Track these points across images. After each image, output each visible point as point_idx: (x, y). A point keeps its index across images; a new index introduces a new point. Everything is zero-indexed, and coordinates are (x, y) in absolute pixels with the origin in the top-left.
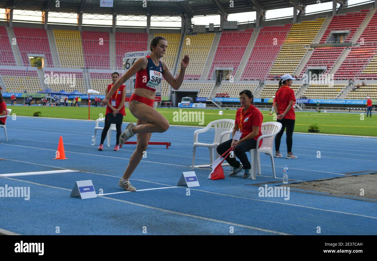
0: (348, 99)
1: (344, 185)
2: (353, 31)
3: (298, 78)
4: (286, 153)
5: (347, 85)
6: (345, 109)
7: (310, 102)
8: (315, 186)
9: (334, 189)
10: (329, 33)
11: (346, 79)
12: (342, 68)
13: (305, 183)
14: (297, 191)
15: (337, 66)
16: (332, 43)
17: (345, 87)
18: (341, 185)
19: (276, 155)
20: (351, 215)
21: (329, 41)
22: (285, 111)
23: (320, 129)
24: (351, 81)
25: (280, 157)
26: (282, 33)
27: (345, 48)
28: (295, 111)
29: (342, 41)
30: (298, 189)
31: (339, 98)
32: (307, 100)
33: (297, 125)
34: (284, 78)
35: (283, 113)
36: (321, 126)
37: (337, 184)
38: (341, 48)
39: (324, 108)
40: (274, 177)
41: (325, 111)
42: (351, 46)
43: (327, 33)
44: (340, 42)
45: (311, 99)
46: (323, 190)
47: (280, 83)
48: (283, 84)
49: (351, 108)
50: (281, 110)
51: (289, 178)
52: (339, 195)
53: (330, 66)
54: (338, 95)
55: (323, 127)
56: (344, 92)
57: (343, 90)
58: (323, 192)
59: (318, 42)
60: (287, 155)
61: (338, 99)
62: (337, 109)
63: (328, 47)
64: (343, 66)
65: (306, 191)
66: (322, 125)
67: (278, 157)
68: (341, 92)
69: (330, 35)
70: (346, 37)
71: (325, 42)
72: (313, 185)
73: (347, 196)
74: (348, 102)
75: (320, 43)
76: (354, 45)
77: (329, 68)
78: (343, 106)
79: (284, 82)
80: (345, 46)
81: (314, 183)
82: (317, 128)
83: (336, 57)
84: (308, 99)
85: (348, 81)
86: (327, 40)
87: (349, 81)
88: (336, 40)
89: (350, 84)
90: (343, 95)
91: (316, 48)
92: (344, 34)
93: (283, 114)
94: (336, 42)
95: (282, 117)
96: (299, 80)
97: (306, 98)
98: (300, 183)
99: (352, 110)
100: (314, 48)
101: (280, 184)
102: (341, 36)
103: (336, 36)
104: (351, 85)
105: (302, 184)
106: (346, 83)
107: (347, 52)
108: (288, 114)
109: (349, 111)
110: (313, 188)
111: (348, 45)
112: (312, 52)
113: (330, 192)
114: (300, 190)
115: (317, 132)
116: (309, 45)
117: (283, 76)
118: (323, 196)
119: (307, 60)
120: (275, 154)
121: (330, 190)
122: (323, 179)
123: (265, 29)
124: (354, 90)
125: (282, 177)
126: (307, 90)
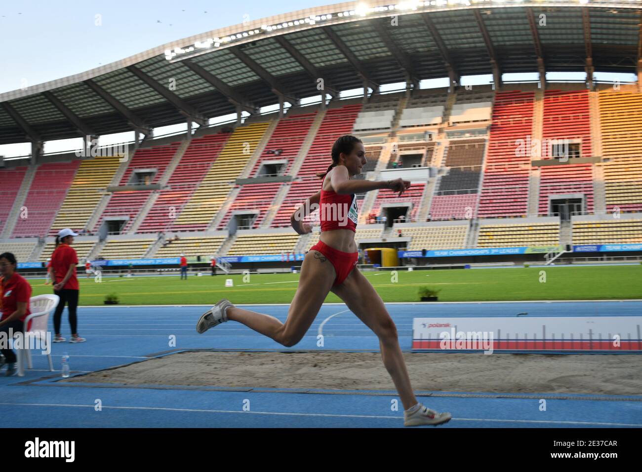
0: (158, 258)
1: (144, 371)
2: (162, 170)
3: (92, 233)
4: (70, 336)
5: (156, 239)
6: (154, 271)
7: (110, 264)
8: (105, 376)
9: (131, 378)
10: (131, 172)
11: (155, 232)
12: (148, 218)
13: (93, 374)
14: (80, 386)
15: (142, 216)
16: (135, 185)
17: (153, 243)
18: (140, 372)
19: (57, 339)
20: (149, 410)
21: (130, 183)
22: (63, 278)
23: (120, 299)
24: (161, 235)
25: (61, 342)
26: (68, 172)
27: (152, 191)
28: (78, 278)
29: (148, 183)
30: (83, 384)
31: (147, 256)
32: (104, 262)
33: (81, 296)
34: (62, 234)
35: (62, 280)
36: (120, 295)
37: (136, 371)
38: (145, 192)
39: (127, 272)
40: (50, 369)
41: (129, 276)
42: (159, 189)
43: (128, 172)
44: (145, 184)
45: (109, 259)
46: (116, 381)
47: (57, 241)
48: (60, 243)
49: (163, 270)
50: (59, 277)
51: (71, 369)
52: (136, 385)
53: (134, 216)
54: (145, 253)
55: (123, 296)
56: (153, 249)
57: (151, 246)
58: (116, 384)
59: (117, 184)
60: (72, 338)
61: (146, 258)
62: (144, 271)
63: (130, 190)
64: (150, 215)
65: (93, 384)
66: (122, 294)
67: (59, 341)
68: (148, 250)
69: (132, 175)
70: (153, 177)
71: (127, 184)
72: (103, 375)
73: (146, 385)
74: (158, 262)
75: (120, 185)
76: (164, 188)
77: (132, 219)
78: (152, 268)
79: (63, 240)
80: (151, 190)
81: (104, 373)
82: (115, 298)
83: (141, 203)
84: (107, 260)
85: (156, 235)
86: (129, 181)
87: (159, 235)
88: (141, 181)
89: (160, 238)
90: (151, 253)
91: (115, 193)
92: (150, 174)
93: (62, 283)
94: (139, 184)
95: (61, 287)
96: (92, 235)
97: (103, 259)
98: (86, 374)
99: (163, 271)
100: (112, 191)
101: (57, 379)
102: (146, 176)
103: (140, 175)
104: (161, 240)
105: (89, 376)
106: (154, 237)
107: (154, 197)
108: (68, 282)
109: (158, 273)
110: (103, 379)
111: (155, 188)
112: (110, 197)
113: (124, 383)
114: (85, 384)
115: (116, 303)
116: (105, 188)
117: (61, 231)
118: (115, 389)
119: (103, 208)
120: (55, 338)
121: (126, 380)
122: (118, 366)
123: (44, 167)
124: (165, 246)
125: (60, 368)
126: (104, 248)
